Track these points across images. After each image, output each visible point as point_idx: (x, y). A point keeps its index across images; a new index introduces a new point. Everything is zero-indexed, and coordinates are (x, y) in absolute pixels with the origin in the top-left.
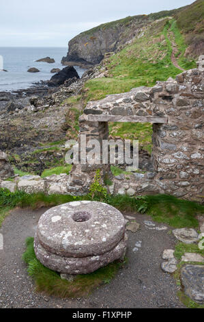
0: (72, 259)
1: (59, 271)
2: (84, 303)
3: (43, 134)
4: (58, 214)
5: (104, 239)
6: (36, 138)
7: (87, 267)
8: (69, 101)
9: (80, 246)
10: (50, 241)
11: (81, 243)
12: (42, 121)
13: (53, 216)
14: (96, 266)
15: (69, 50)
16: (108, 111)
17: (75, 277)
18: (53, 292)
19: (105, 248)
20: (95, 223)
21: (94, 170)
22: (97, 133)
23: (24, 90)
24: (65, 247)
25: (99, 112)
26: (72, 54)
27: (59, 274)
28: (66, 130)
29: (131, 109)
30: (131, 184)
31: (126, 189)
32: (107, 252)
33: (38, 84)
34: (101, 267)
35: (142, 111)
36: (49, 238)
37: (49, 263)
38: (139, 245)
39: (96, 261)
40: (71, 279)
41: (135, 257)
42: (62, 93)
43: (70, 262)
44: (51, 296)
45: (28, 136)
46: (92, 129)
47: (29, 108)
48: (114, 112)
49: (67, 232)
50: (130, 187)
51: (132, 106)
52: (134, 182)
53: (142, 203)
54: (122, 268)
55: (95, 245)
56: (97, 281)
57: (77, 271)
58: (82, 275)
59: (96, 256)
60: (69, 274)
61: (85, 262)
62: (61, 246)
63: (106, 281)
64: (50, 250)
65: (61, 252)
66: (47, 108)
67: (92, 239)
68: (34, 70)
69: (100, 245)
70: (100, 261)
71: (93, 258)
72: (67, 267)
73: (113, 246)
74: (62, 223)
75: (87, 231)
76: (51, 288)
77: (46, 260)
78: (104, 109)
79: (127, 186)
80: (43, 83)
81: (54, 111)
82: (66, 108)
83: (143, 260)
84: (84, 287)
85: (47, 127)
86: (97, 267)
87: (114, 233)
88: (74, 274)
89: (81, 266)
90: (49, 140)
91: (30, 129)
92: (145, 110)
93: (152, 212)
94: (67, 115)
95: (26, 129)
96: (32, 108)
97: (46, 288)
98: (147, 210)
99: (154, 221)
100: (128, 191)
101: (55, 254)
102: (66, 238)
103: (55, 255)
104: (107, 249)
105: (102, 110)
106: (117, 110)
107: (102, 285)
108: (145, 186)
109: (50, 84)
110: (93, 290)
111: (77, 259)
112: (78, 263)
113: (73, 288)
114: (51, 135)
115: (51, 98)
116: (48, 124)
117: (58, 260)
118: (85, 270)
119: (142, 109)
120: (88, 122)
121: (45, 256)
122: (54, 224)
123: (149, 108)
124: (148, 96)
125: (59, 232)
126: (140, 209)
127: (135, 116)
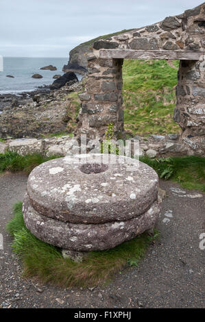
0: (81, 226)
1: (59, 245)
2: (100, 295)
3: (45, 126)
4: (59, 166)
5: (133, 196)
6: (38, 130)
7: (105, 239)
8: (70, 95)
9: (95, 205)
10: (45, 197)
11: (96, 200)
12: (44, 113)
13: (51, 168)
14: (119, 239)
15: (70, 59)
16: (126, 43)
17: (86, 255)
18: (51, 278)
19: (133, 210)
20: (116, 175)
21: (105, 125)
22: (110, 75)
23: (28, 93)
24: (70, 207)
25: (114, 46)
26: (73, 62)
27: (60, 249)
28: (67, 122)
29: (156, 41)
30: (151, 145)
31: (145, 150)
32: (137, 216)
33: (41, 87)
34: (126, 241)
35: (171, 43)
36: (45, 193)
37: (44, 233)
38: (170, 215)
39: (118, 230)
40: (79, 258)
41: (169, 230)
42: (64, 92)
43: (78, 231)
44: (47, 284)
45: (30, 127)
46: (104, 69)
47: (31, 104)
48: (133, 46)
49: (73, 185)
50: (149, 148)
51: (158, 37)
52: (153, 143)
53: (165, 167)
54: (153, 244)
55: (119, 204)
56: (119, 262)
57: (89, 246)
58: (97, 252)
59: (119, 221)
60: (75, 250)
61: (102, 231)
62: (64, 204)
63: (132, 263)
64: (45, 213)
65: (64, 215)
66: (49, 102)
67: (114, 195)
68: (38, 77)
69: (127, 203)
70: (125, 231)
71: (115, 226)
72: (74, 239)
73: (145, 208)
74: (65, 175)
75: (104, 184)
76: (47, 272)
77: (40, 229)
78: (121, 40)
79: (146, 147)
80: (46, 87)
81: (55, 105)
82: (67, 102)
83: (180, 234)
84: (99, 270)
85: (48, 119)
86: (121, 240)
87: (146, 188)
88: (84, 251)
89: (96, 237)
90: (50, 132)
91: (33, 121)
92: (174, 42)
93: (179, 177)
94: (68, 108)
95: (28, 121)
96: (35, 104)
97: (40, 272)
98: (172, 175)
99: (184, 189)
100: (147, 152)
101: (54, 218)
102: (72, 193)
103: (53, 221)
104: (138, 212)
105: (118, 42)
106: (138, 42)
107: (126, 267)
108: (169, 145)
109: (52, 88)
110: (113, 276)
111: (90, 226)
112: (91, 232)
113: (82, 272)
114: (52, 127)
115: (52, 96)
116: (49, 117)
117: (59, 228)
118: (102, 244)
119: (170, 40)
120: (100, 59)
121: (38, 223)
122: (52, 176)
123: (179, 39)
124: (180, 21)
125: (60, 185)
126: (163, 173)
127: (161, 50)
